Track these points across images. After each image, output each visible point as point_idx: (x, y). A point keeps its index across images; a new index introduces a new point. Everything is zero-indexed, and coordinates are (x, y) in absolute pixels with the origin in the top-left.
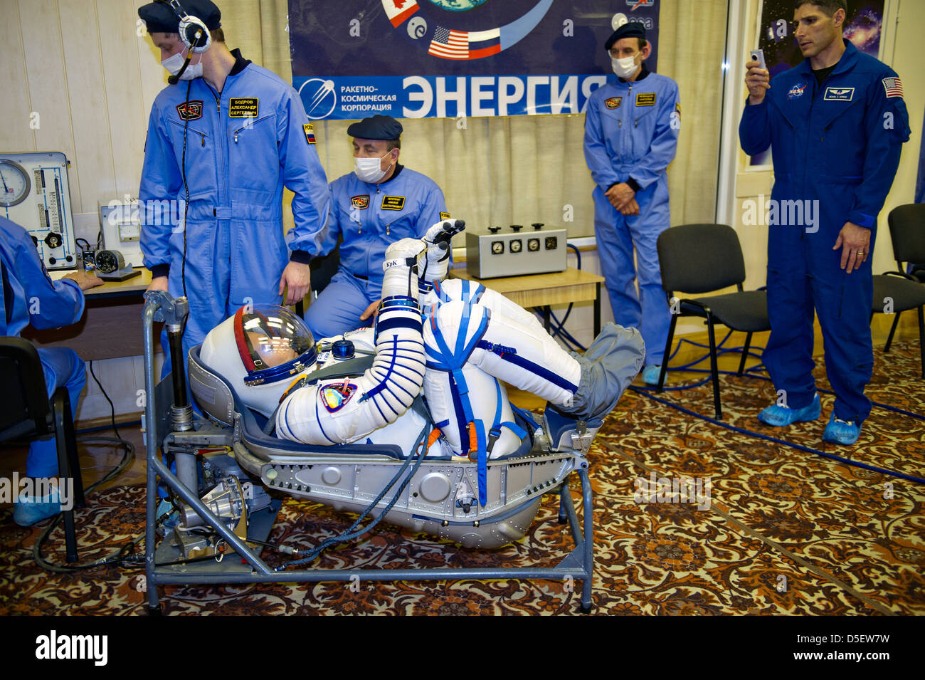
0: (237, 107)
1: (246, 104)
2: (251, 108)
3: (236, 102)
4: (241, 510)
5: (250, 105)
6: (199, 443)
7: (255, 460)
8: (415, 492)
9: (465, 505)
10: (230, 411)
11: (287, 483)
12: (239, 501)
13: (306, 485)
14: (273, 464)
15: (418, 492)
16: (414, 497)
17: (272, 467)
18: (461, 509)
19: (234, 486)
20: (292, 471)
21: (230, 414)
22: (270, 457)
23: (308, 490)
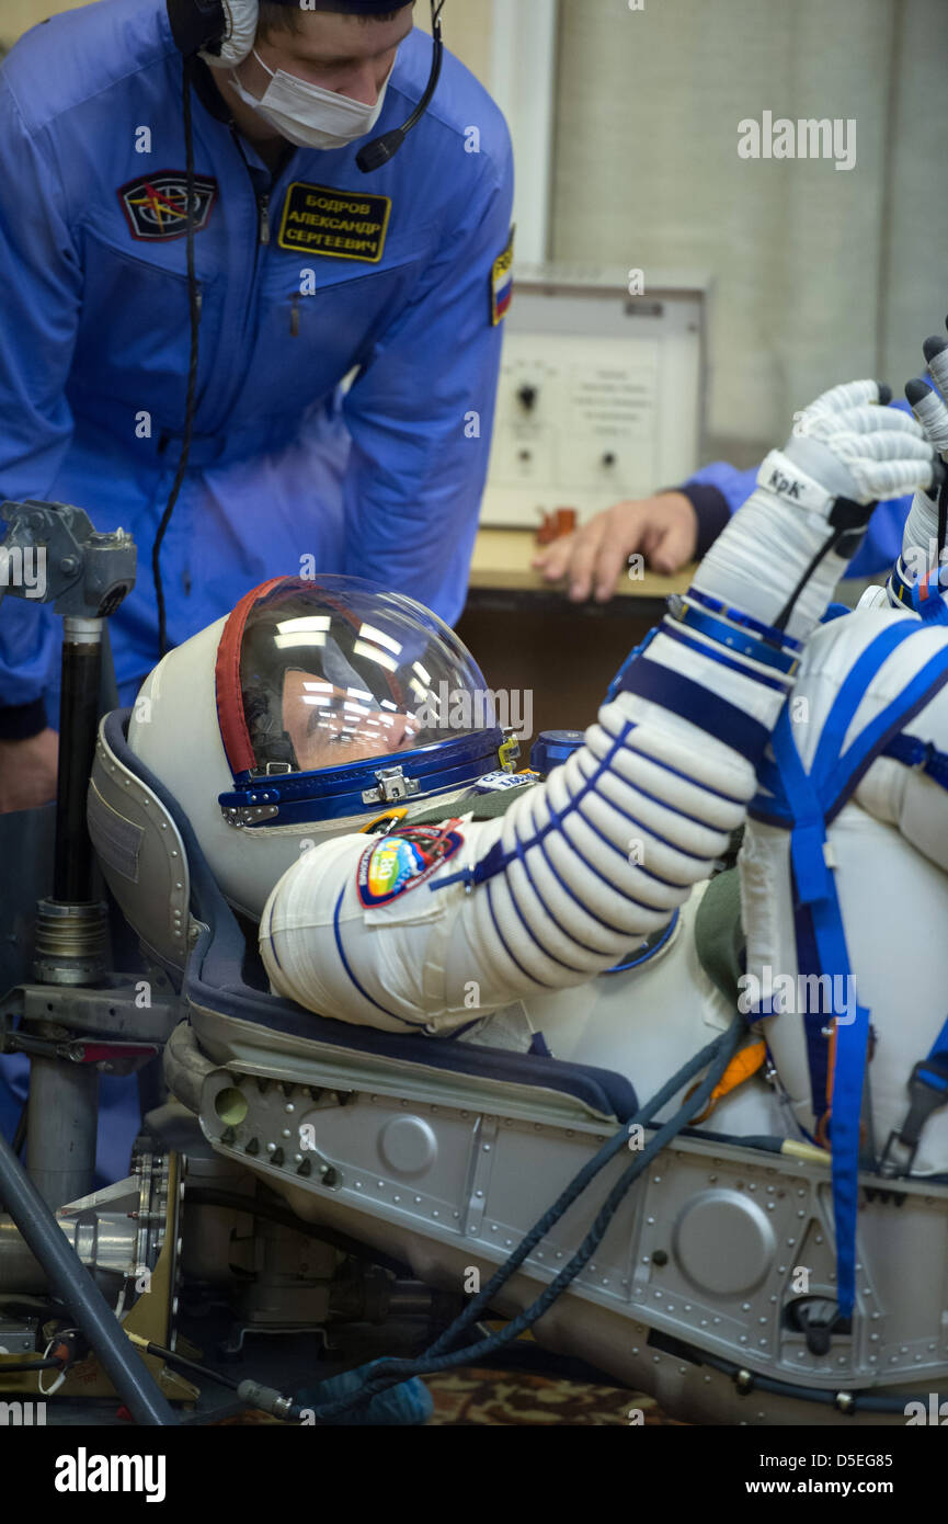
0: (311, 219)
1: (344, 215)
2: (360, 228)
3: (309, 201)
4: (158, 1251)
5: (358, 218)
6: (92, 1023)
7: (197, 1059)
8: (658, 1248)
9: (813, 1324)
10: (177, 912)
11: (273, 1146)
12: (161, 1223)
13: (325, 1163)
14: (236, 1070)
15: (668, 1251)
16: (655, 1266)
17: (231, 1081)
18: (800, 1337)
19: (159, 1176)
20: (291, 1107)
21: (178, 922)
22: (235, 1049)
23: (330, 1178)
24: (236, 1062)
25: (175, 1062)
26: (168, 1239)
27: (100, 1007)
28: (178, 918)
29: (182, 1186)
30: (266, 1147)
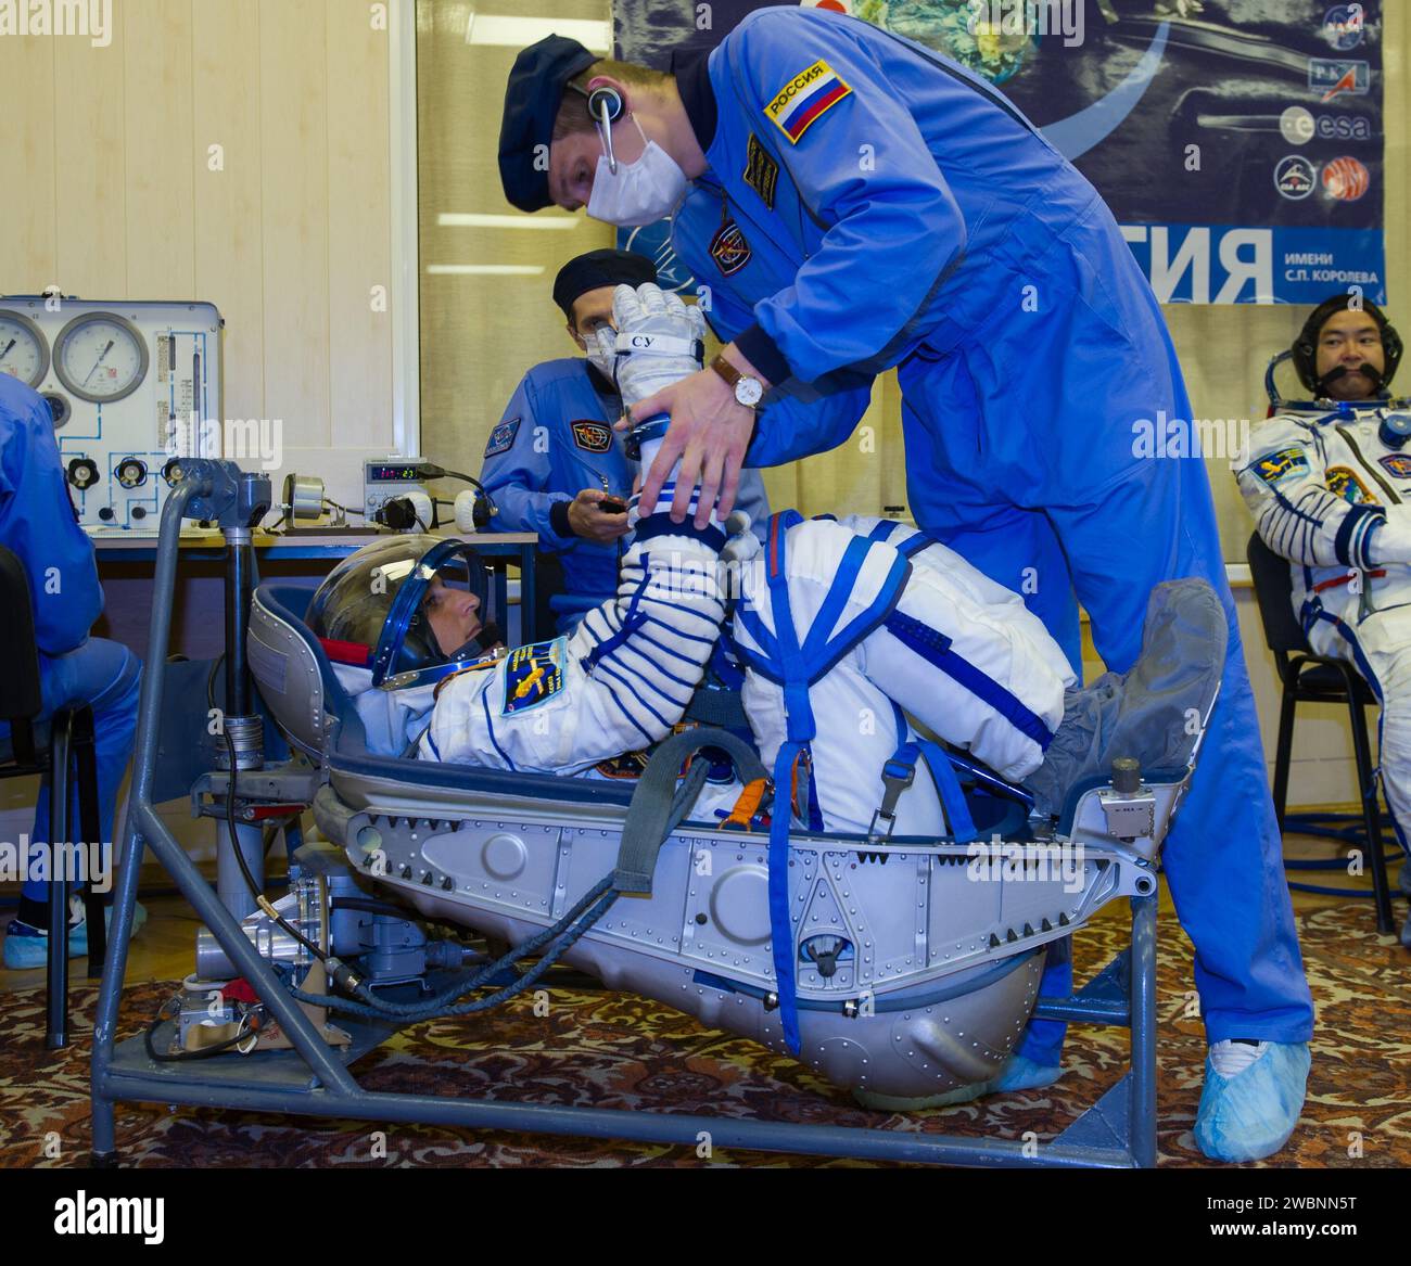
6: (258, 793)
7: (339, 808)
8: (700, 912)
9: (821, 955)
10: (316, 711)
11: (402, 866)
12: (317, 925)
13: (443, 874)
14: (373, 813)
15: (706, 911)
16: (697, 925)
17: (369, 821)
18: (815, 965)
19: (313, 892)
20: (414, 836)
21: (317, 718)
22: (370, 798)
23: (448, 885)
24: (372, 808)
25: (323, 812)
26: (323, 936)
27: (263, 782)
28: (316, 715)
29: (330, 898)
30: (398, 867)
